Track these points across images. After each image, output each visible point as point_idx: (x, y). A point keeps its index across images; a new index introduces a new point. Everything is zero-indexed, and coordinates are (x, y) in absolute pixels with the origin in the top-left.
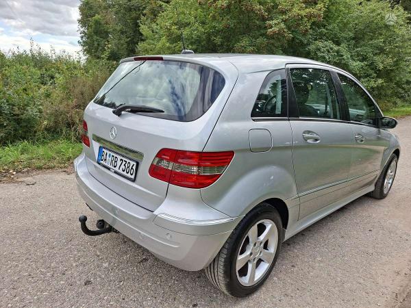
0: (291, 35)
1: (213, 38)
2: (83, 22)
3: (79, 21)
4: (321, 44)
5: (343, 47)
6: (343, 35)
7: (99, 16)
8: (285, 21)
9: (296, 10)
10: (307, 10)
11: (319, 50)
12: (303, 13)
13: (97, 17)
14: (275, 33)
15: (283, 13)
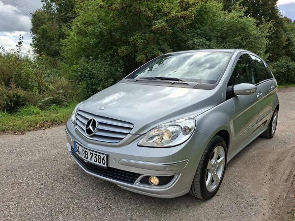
0: (171, 31)
1: (113, 33)
2: (34, 30)
3: (32, 30)
4: (196, 40)
5: (213, 43)
6: (213, 34)
7: (46, 26)
8: (167, 21)
9: (174, 13)
10: (182, 13)
11: (195, 44)
12: (179, 14)
13: (44, 26)
14: (158, 28)
15: (166, 15)
